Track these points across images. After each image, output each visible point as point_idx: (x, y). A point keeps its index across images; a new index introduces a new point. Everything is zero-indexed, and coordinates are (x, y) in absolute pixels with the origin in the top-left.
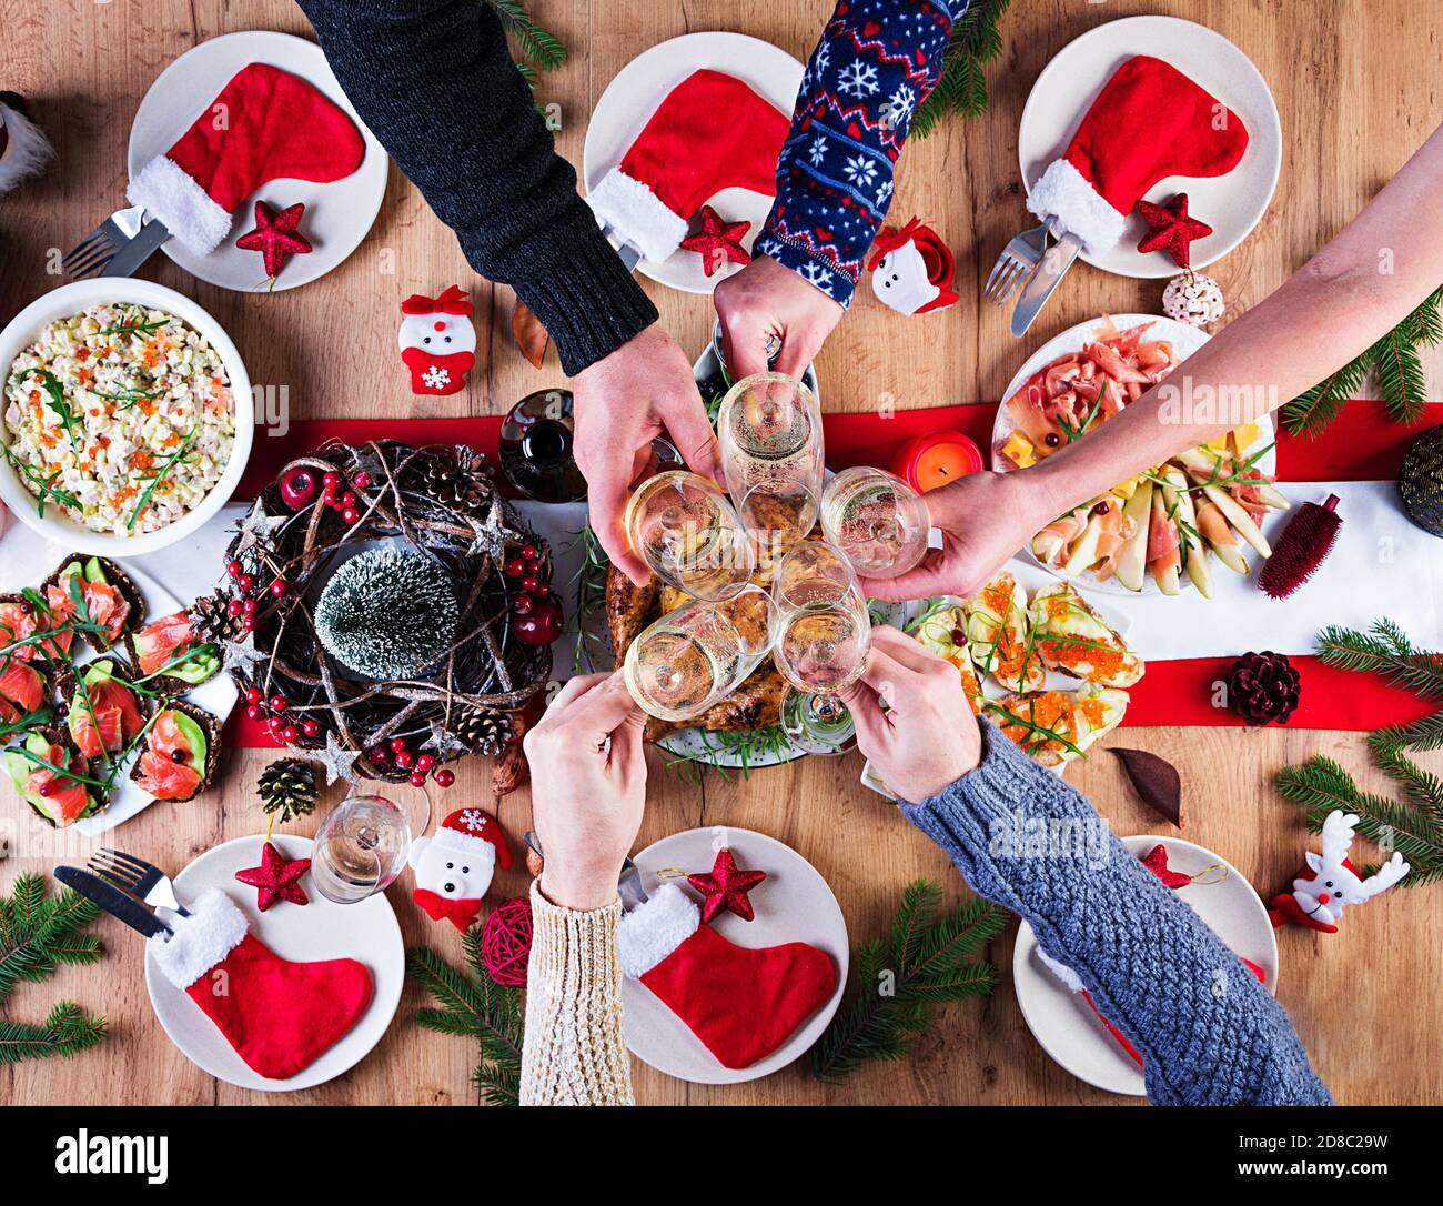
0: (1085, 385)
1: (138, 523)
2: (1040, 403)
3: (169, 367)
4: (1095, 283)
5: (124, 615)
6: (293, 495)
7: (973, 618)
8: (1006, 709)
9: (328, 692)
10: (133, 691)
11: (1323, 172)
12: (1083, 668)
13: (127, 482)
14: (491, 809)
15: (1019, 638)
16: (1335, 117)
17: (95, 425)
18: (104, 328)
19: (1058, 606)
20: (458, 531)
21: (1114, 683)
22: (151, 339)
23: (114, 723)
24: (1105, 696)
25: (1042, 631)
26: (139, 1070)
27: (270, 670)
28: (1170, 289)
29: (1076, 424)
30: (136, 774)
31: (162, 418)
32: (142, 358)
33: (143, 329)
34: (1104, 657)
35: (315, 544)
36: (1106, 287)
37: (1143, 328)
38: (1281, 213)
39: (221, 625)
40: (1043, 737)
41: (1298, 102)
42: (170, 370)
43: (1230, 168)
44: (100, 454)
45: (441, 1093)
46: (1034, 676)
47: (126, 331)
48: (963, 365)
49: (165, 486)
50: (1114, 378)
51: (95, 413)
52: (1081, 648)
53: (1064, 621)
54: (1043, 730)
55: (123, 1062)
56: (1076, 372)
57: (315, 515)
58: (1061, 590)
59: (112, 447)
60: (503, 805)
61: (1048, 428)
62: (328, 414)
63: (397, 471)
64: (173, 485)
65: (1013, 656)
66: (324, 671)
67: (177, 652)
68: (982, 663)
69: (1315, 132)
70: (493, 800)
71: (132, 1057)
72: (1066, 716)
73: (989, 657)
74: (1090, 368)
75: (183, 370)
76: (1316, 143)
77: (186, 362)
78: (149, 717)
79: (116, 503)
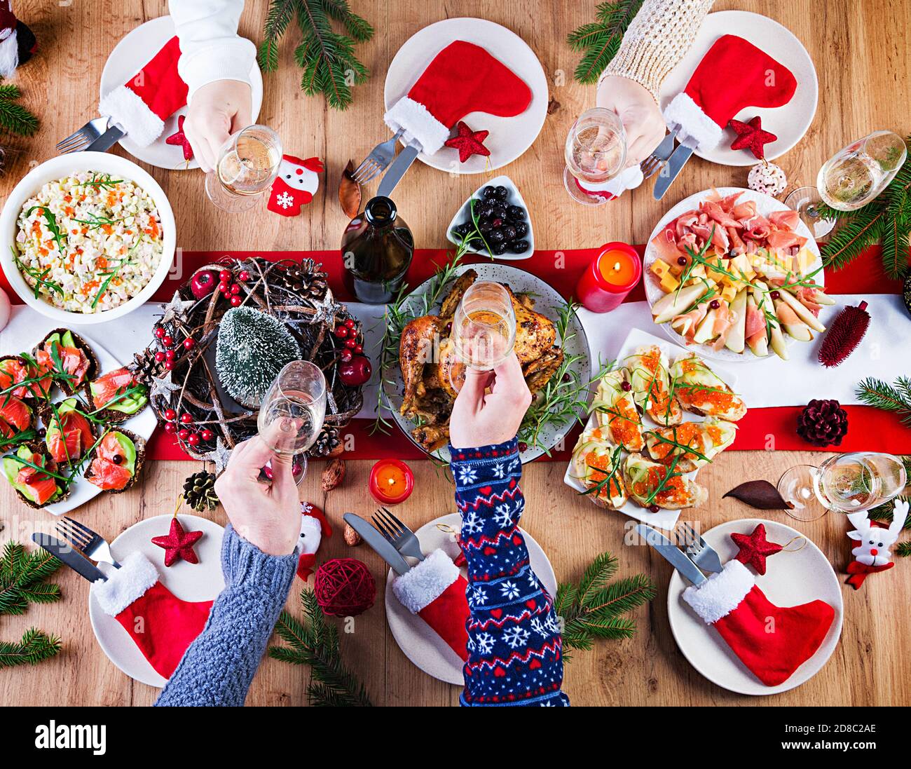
0: (701, 227)
1: (99, 304)
2: (674, 239)
3: (123, 207)
4: (704, 173)
5: (86, 368)
6: (199, 287)
7: (634, 374)
8: (658, 433)
9: (218, 414)
10: (89, 420)
11: (844, 107)
12: (706, 407)
13: (93, 277)
14: (320, 503)
15: (665, 387)
16: (849, 75)
17: (75, 240)
18: (83, 182)
19: (689, 366)
20: (304, 310)
21: (727, 416)
22: (113, 190)
23: (76, 439)
24: (721, 425)
25: (679, 382)
26: (81, 678)
27: (180, 399)
28: (753, 172)
29: (697, 250)
30: (88, 474)
31: (118, 237)
32: (106, 201)
33: (107, 184)
34: (721, 398)
35: (213, 319)
36: (711, 175)
37: (736, 196)
38: (819, 131)
39: (150, 368)
40: (683, 451)
41: (826, 65)
42: (123, 209)
43: (786, 102)
44: (77, 259)
45: (284, 695)
46: (676, 414)
47: (96, 185)
48: (623, 222)
49: (117, 279)
50: (720, 223)
51: (75, 232)
52: (705, 393)
53: (693, 375)
54: (683, 446)
55: (70, 672)
56: (696, 219)
57: (213, 299)
58: (691, 356)
59: (84, 254)
60: (329, 500)
61: (680, 254)
62: (220, 249)
63: (266, 272)
64: (122, 280)
65: (661, 400)
66: (215, 401)
67: (119, 392)
68: (641, 405)
69: (837, 82)
70: (322, 497)
71: (76, 668)
72: (697, 438)
73: (646, 400)
74: (704, 217)
75: (132, 209)
76: (838, 89)
77: (133, 204)
78: (98, 437)
79: (85, 292)
